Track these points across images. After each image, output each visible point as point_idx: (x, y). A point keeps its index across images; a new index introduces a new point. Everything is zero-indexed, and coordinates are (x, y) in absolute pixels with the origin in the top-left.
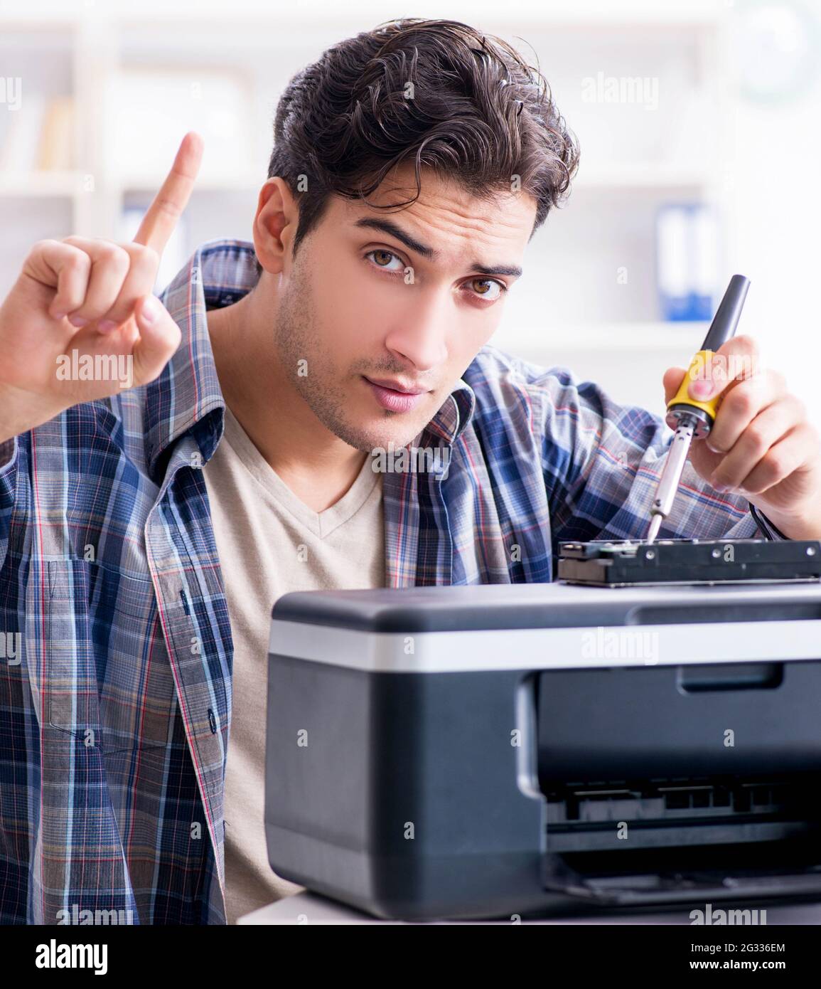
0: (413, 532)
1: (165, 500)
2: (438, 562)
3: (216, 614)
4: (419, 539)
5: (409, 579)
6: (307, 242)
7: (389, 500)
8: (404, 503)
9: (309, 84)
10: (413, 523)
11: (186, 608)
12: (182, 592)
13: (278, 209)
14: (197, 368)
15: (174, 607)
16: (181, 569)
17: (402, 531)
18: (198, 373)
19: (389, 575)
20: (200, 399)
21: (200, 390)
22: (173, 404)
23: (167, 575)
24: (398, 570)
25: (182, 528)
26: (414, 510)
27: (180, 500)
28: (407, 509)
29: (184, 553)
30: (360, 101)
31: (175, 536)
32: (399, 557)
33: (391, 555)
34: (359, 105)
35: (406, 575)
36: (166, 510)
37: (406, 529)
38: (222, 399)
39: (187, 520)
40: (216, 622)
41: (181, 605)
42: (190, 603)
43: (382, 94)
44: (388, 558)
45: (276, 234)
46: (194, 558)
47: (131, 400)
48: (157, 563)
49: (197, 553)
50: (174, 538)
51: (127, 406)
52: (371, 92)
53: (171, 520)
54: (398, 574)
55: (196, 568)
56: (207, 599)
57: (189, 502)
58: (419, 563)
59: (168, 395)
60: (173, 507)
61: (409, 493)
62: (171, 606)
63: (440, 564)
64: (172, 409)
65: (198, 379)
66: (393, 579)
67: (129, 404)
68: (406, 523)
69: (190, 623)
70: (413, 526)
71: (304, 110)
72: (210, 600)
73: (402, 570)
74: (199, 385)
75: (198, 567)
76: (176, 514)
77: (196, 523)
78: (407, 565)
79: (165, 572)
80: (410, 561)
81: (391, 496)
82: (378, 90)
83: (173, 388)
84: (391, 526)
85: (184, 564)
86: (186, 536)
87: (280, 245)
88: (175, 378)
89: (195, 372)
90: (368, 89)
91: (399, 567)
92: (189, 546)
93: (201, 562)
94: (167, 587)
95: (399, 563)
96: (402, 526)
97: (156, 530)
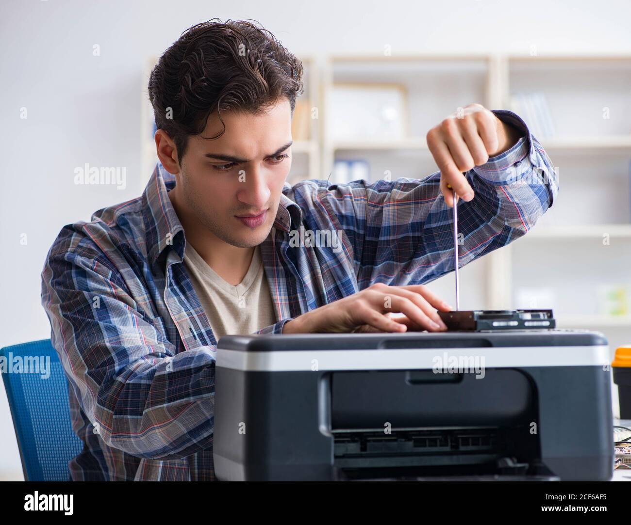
0: (282, 281)
1: (171, 285)
2: (298, 292)
3: (209, 337)
4: (287, 283)
5: (285, 304)
6: (184, 160)
7: (267, 268)
8: (275, 268)
9: (157, 79)
10: (282, 276)
11: (194, 336)
12: (190, 329)
13: (166, 144)
14: (167, 216)
15: (189, 337)
16: (188, 318)
17: (277, 281)
18: (167, 218)
19: (275, 304)
20: (171, 229)
21: (170, 226)
22: (159, 236)
23: (182, 321)
24: (279, 300)
25: (183, 297)
26: (282, 270)
27: (178, 283)
28: (278, 270)
29: (187, 310)
30: (183, 86)
31: (181, 301)
32: (278, 294)
33: (274, 294)
34: (183, 88)
35: (283, 302)
36: (173, 290)
37: (279, 280)
38: (181, 226)
39: (184, 293)
40: (210, 342)
41: (192, 335)
42: (195, 334)
43: (193, 81)
44: (272, 295)
45: (170, 156)
46: (192, 311)
47: (140, 241)
48: (175, 316)
49: (193, 308)
50: (180, 302)
51: (139, 245)
52: (187, 80)
53: (176, 294)
54: (279, 302)
55: (194, 316)
56: (203, 331)
57: (183, 283)
58: (289, 295)
59: (156, 233)
60: (175, 287)
61: (277, 262)
62: (187, 336)
63: (299, 293)
64: (159, 238)
65: (168, 221)
66: (277, 305)
67: (140, 243)
68: (278, 277)
69: (198, 343)
70: (283, 278)
71: (159, 94)
72: (205, 331)
73: (281, 300)
74: (169, 223)
75: (195, 315)
76: (178, 291)
77: (188, 293)
78: (283, 297)
79: (180, 320)
80: (284, 295)
81: (267, 265)
82: (190, 78)
83: (157, 229)
84: (270, 280)
85: (188, 315)
86: (186, 302)
87: (173, 161)
88: (158, 225)
89: (166, 218)
90: (185, 78)
91: (279, 299)
92: (188, 306)
93: (196, 312)
94: (183, 327)
95: (278, 297)
96: (276, 278)
97: (171, 300)
